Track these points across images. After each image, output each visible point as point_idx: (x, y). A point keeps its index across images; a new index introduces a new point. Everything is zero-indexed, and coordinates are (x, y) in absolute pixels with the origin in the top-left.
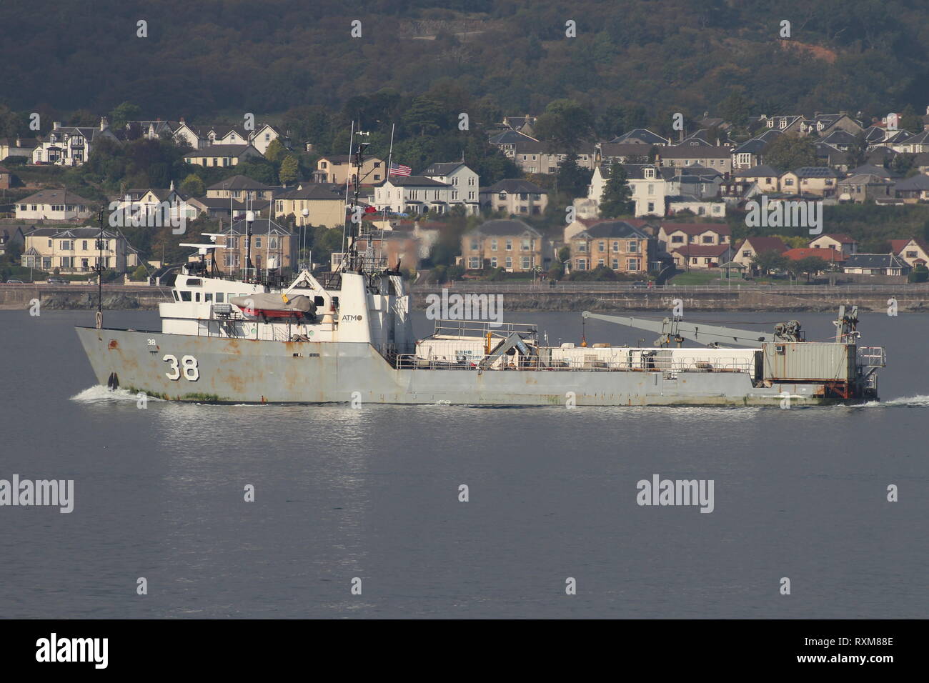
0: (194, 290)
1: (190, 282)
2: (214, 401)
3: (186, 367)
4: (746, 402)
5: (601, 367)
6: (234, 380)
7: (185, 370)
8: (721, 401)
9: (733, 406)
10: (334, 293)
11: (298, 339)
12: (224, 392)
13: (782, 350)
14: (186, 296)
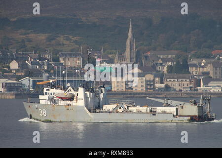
0: (48, 92)
1: (47, 90)
2: (50, 122)
3: (44, 112)
4: (172, 121)
5: (139, 112)
6: (54, 116)
7: (43, 113)
8: (166, 121)
9: (169, 122)
10: (77, 92)
11: (68, 105)
12: (52, 119)
13: (182, 107)
14: (46, 94)
